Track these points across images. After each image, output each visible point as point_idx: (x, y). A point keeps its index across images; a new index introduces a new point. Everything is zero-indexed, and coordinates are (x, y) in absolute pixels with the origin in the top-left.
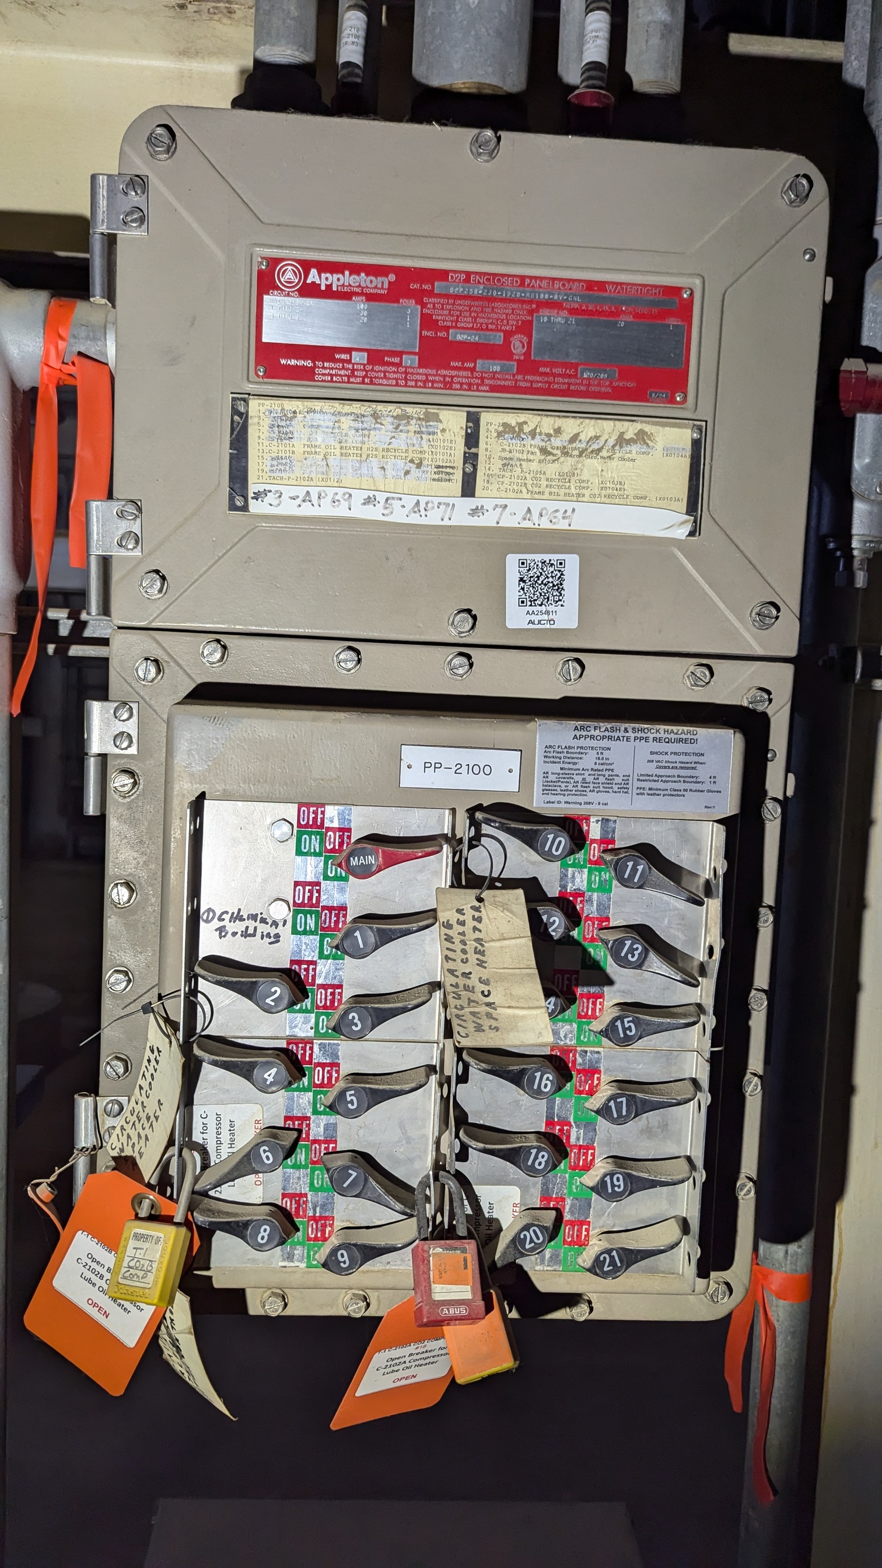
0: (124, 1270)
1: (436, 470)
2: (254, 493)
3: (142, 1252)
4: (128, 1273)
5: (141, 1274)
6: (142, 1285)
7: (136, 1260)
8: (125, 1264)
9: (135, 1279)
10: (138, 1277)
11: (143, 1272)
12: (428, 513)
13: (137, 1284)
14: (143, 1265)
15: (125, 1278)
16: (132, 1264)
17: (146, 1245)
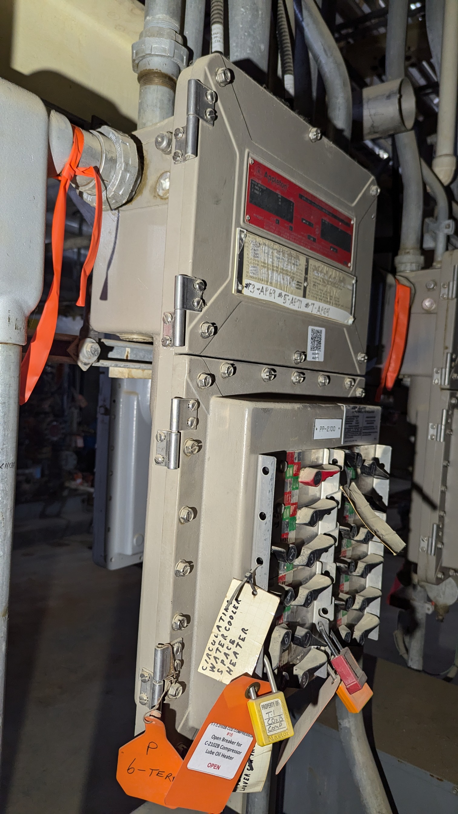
0: (267, 728)
1: (297, 283)
2: (246, 284)
3: (272, 713)
4: (271, 728)
5: (278, 725)
6: (282, 730)
7: (271, 719)
8: (266, 724)
9: (276, 729)
10: (277, 727)
11: (279, 723)
12: (296, 304)
13: (279, 731)
14: (277, 720)
15: (270, 731)
16: (270, 722)
17: (272, 709)
